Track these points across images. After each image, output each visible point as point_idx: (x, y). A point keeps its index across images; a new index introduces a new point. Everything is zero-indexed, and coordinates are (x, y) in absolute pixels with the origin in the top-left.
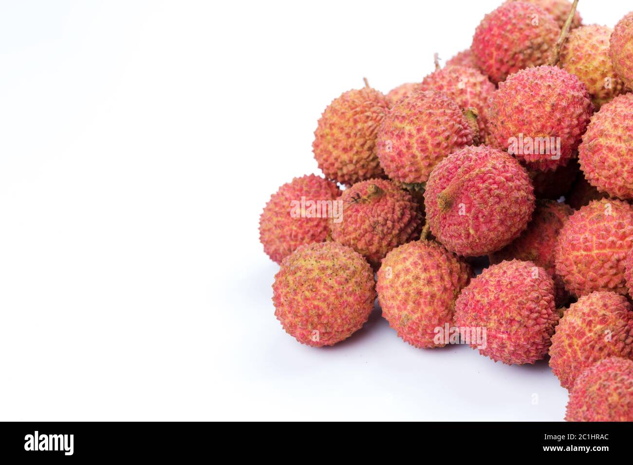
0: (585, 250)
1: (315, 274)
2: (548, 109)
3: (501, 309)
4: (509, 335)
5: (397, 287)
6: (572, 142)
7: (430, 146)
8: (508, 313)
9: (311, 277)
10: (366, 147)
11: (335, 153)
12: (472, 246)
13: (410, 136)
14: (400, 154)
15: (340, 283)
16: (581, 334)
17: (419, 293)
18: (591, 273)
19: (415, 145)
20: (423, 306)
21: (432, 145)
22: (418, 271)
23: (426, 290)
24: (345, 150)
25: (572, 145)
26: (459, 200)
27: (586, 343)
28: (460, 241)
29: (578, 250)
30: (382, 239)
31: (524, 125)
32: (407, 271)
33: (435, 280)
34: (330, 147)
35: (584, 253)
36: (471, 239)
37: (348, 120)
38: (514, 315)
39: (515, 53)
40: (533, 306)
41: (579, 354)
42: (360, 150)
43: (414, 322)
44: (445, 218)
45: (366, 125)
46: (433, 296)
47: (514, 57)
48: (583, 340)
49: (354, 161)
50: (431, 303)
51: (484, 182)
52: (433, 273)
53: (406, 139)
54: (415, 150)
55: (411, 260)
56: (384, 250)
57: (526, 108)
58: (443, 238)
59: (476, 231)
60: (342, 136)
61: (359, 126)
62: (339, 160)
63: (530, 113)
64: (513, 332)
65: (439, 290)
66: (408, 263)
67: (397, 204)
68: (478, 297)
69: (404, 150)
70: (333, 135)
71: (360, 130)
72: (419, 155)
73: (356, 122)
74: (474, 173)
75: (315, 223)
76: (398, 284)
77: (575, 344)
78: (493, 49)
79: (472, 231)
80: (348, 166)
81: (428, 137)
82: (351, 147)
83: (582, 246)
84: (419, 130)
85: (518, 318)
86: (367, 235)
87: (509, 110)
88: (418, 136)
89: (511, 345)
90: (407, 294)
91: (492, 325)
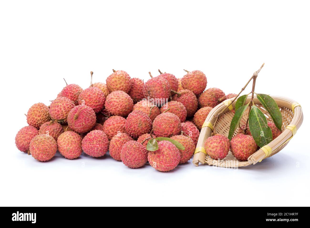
0: (113, 125)
1: (44, 139)
2: (97, 95)
3: (97, 139)
4: (100, 145)
5: (65, 141)
6: (103, 103)
7: (66, 108)
8: (98, 139)
9: (42, 140)
10: (45, 115)
11: (36, 118)
12: (84, 128)
13: (61, 106)
14: (58, 111)
15: (50, 142)
16: (119, 141)
17: (72, 141)
18: (115, 131)
19: (62, 108)
20: (73, 144)
21: (67, 107)
22: (71, 136)
23: (73, 140)
24: (39, 116)
25: (103, 104)
26: (80, 116)
27: (121, 142)
28: (81, 127)
29: (111, 126)
30: (56, 133)
31: (91, 99)
32: (67, 136)
33: (75, 138)
34: (34, 116)
35: (113, 126)
36: (84, 126)
37: (39, 109)
38: (100, 139)
39: (75, 94)
40: (104, 137)
41: (119, 145)
42: (43, 116)
43: (71, 149)
44: (76, 122)
45: (44, 109)
46: (75, 142)
47: (75, 96)
48: (120, 142)
49: (41, 119)
50: (75, 144)
51: (86, 110)
52: (74, 136)
53: (60, 107)
54: (62, 110)
55: (68, 134)
56: (57, 136)
57: (91, 95)
58: (75, 127)
59: (85, 123)
60: (38, 113)
61: (42, 109)
62: (37, 120)
63: (92, 96)
64: (100, 144)
65: (77, 140)
66: (67, 135)
67: (58, 125)
68: (90, 137)
69: (59, 110)
70: (35, 113)
71: (42, 110)
72: (64, 111)
73: (41, 109)
74: (83, 109)
75: (34, 135)
76: (65, 140)
77: (118, 143)
78: (69, 94)
79: (84, 124)
80: (40, 121)
81: (65, 106)
82: (41, 115)
83: (112, 124)
84: (63, 104)
85: (101, 140)
86: (52, 132)
87: (86, 96)
88: (63, 106)
89: (100, 148)
90: (69, 142)
91: (95, 143)
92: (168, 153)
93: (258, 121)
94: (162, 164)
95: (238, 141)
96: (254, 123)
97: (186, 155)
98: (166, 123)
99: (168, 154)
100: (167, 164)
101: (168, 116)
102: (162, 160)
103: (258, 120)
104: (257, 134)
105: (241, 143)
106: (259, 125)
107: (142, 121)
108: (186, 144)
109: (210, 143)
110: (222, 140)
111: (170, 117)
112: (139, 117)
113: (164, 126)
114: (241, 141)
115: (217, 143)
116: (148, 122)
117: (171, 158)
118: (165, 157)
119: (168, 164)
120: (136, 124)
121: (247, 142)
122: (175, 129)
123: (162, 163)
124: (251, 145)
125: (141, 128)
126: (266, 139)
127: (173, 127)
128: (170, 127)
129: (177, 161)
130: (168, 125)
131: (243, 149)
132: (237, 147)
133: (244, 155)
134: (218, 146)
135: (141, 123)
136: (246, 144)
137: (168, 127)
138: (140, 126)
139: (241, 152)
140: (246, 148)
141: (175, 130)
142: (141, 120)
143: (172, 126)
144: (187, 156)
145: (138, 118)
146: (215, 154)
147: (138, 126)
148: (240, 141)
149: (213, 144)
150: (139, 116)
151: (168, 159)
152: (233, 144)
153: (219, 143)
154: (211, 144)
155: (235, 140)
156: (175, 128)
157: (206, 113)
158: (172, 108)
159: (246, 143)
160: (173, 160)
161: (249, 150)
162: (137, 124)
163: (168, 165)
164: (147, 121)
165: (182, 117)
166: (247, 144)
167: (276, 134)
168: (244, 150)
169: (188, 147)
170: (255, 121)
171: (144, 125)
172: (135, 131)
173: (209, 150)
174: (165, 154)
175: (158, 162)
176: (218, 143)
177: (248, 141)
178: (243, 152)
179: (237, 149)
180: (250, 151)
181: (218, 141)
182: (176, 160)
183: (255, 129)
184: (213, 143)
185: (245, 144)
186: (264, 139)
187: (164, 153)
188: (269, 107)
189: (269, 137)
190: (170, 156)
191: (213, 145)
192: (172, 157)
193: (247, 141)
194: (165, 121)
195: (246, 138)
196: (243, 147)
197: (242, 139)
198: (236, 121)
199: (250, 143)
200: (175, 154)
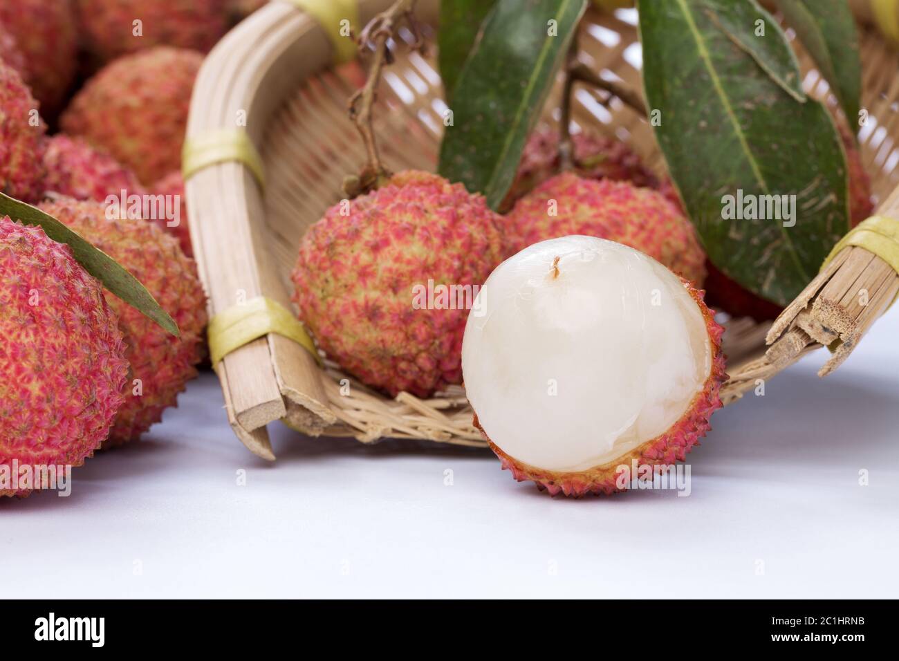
92: (11, 339)
93: (702, 60)
97: (154, 364)
106: (714, 94)
108: (161, 272)
109: (358, 245)
110: (461, 211)
115: (427, 240)
117: (25, 391)
121: (652, 231)
129: (77, 432)
134: (436, 266)
146: (409, 338)
149: (396, 247)
153: (446, 237)
154: (376, 248)
169: (175, 296)
173: (355, 305)
176: (436, 241)
181: (434, 217)
182: (66, 416)
184: (394, 242)
189: (808, 180)
190: (19, 371)
191: (398, 259)
192: (35, 387)
197: (603, 211)
198: (503, 85)
199: (669, 234)
200: (73, 364)
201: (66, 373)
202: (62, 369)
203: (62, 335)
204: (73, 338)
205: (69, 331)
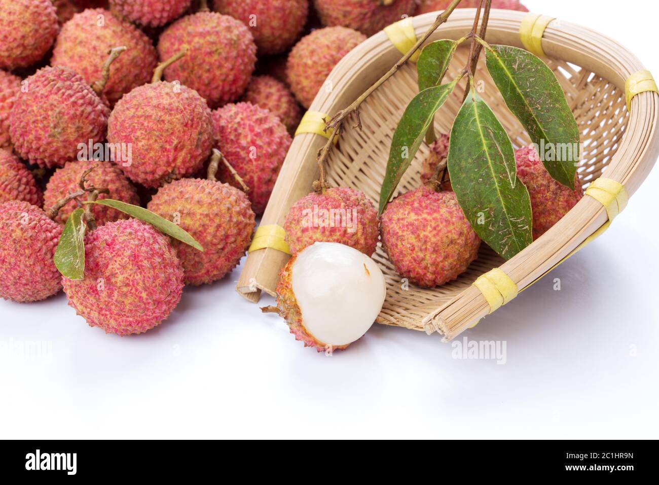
92: (131, 278)
94: (108, 317)
95: (405, 223)
96: (470, 160)
98: (149, 132)
99: (127, 285)
100: (124, 318)
101: (161, 101)
102: (107, 306)
103: (485, 148)
104: (478, 200)
105: (415, 229)
107: (66, 117)
111: (166, 106)
112: (55, 103)
113: (143, 142)
114: (416, 223)
116: (87, 118)
117: (140, 297)
118: (116, 293)
119: (131, 319)
120: (45, 128)
121: (440, 231)
122: (183, 154)
123: (108, 313)
124: (452, 242)
125: (61, 141)
126: (511, 221)
127: (176, 149)
128: (164, 149)
130: (156, 141)
131: (421, 255)
132: (400, 246)
133: (425, 274)
135: (62, 126)
136: (434, 236)
137: (156, 146)
138: (56, 134)
139: (414, 264)
140: (436, 251)
141: (185, 158)
142: (60, 113)
143: (170, 142)
144: (218, 263)
145: (52, 105)
147: (50, 136)
148: (412, 224)
150: (54, 98)
151: (128, 301)
152: (388, 229)
155: (395, 217)
156: (185, 150)
157: (325, 57)
158: (197, 46)
159: (435, 232)
160: (149, 303)
161: (446, 257)
162: (47, 127)
163: (131, 322)
164: (85, 115)
165: (231, 77)
166: (438, 238)
167: (553, 203)
168: (427, 257)
169: (224, 231)
170: (473, 153)
171: (73, 130)
172: (41, 150)
174: (118, 285)
175: (94, 308)
177: (441, 226)
178: (424, 264)
179: (401, 253)
180: (450, 260)
182: (159, 302)
183: (471, 181)
185: (430, 235)
186: (504, 219)
187: (113, 280)
188: (532, 98)
190: (136, 290)
192: (144, 295)
193: (438, 226)
194: (146, 124)
195: (435, 211)
196: (424, 247)
197: (420, 217)
198: (409, 137)
199: (449, 232)
200: (158, 282)
201: (156, 286)
202: (154, 285)
203: (152, 272)
204: (157, 271)
205: (154, 268)
